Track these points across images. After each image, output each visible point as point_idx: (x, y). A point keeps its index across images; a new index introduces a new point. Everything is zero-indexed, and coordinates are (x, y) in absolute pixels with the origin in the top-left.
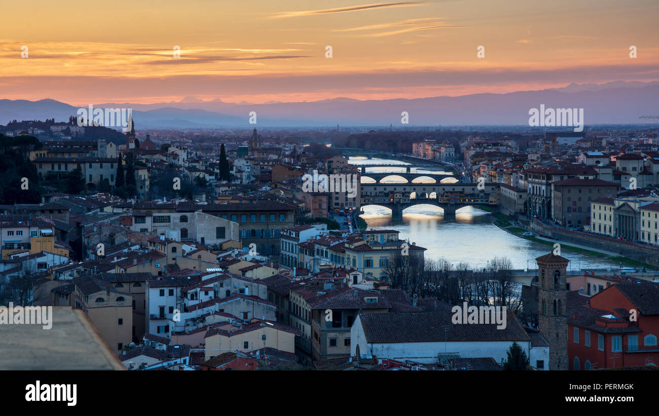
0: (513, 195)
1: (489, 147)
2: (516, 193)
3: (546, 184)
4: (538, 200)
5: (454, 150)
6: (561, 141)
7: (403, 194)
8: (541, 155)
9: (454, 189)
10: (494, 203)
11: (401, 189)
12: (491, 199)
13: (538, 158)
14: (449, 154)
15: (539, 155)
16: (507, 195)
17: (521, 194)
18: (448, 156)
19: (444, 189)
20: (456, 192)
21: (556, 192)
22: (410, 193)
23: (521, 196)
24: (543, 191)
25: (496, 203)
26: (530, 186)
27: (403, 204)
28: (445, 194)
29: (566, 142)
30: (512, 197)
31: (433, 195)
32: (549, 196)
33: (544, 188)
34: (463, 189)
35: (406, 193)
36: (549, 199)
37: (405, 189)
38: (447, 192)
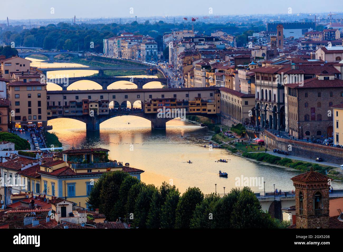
0: (237, 101)
1: (202, 42)
2: (241, 100)
3: (277, 87)
4: (268, 107)
5: (156, 47)
6: (287, 33)
7: (100, 104)
8: (268, 52)
9: (163, 96)
10: (212, 112)
11: (96, 97)
12: (209, 107)
13: (263, 55)
14: (151, 52)
15: (265, 52)
16: (230, 101)
17: (246, 100)
18: (150, 54)
19: (151, 96)
20: (167, 100)
21: (289, 96)
22: (108, 102)
23: (246, 103)
24: (275, 95)
25: (215, 113)
26: (258, 89)
27: (100, 115)
28: (153, 102)
29: (292, 35)
30: (236, 104)
31: (138, 104)
32: (281, 101)
33: (275, 91)
34: (175, 96)
35: (103, 102)
36: (281, 106)
37: (102, 97)
38: (155, 100)
